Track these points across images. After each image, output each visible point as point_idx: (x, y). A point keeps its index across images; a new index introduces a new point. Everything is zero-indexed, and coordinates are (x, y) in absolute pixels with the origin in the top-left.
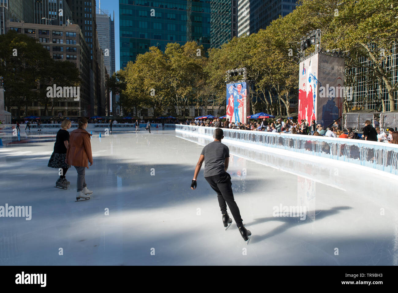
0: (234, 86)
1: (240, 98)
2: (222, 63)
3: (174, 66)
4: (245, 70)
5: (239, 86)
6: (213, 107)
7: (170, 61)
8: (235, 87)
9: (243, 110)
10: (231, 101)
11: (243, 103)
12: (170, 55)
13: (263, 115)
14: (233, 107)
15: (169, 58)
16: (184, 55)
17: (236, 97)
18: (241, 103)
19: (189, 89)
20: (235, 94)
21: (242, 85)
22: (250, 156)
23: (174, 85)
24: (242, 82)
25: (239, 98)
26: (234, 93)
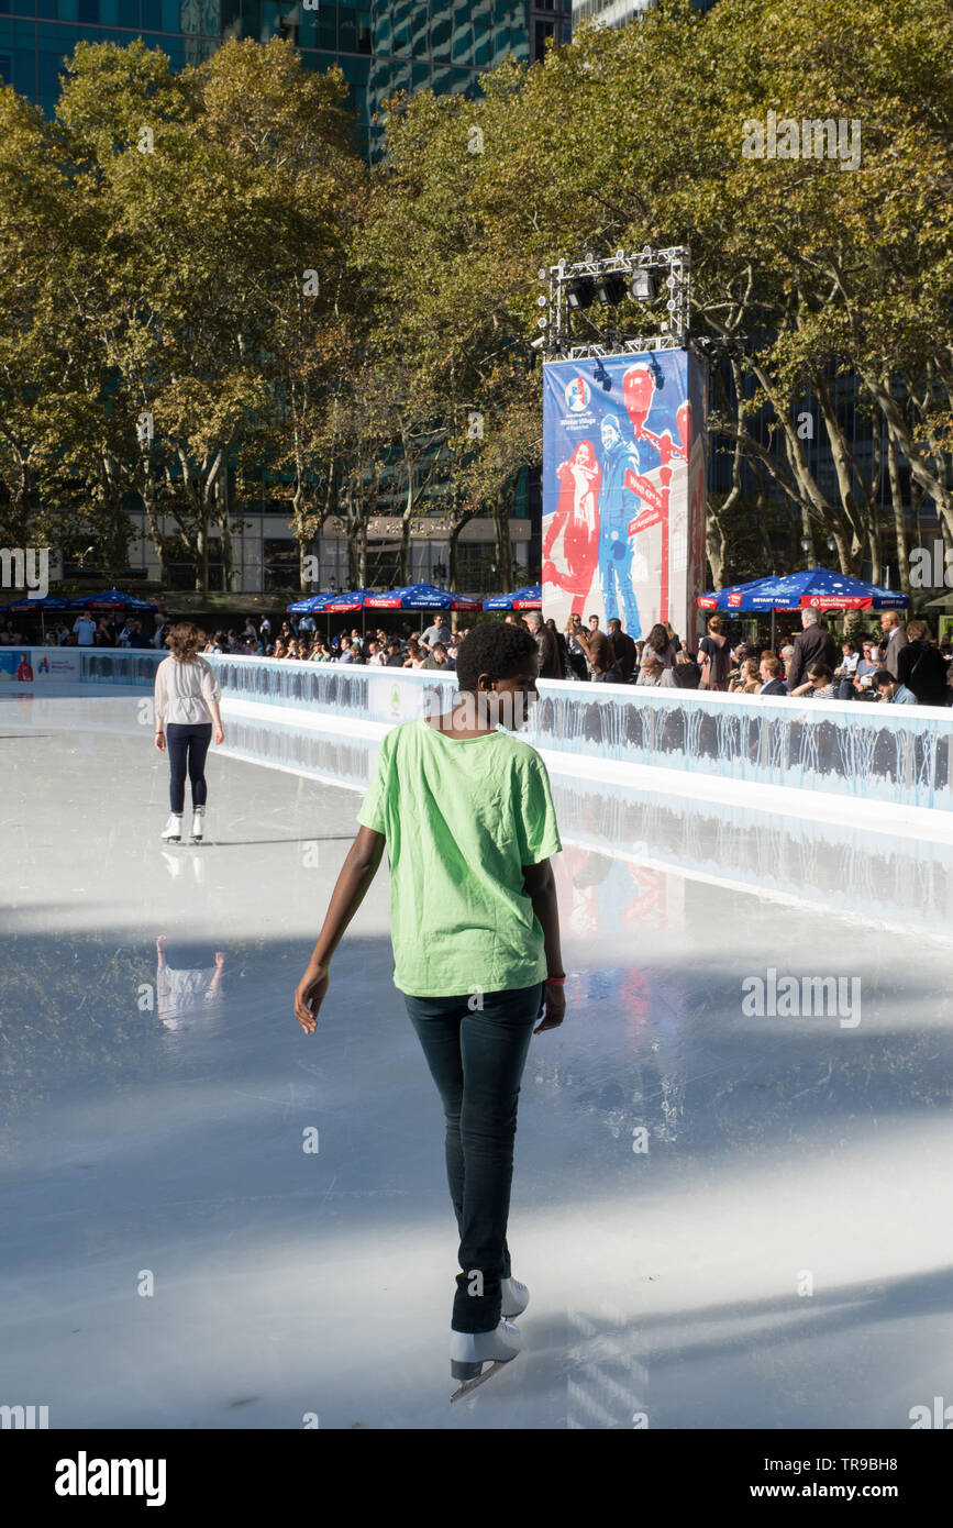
0: (600, 375)
1: (648, 463)
2: (493, 209)
3: (133, 218)
4: (677, 262)
5: (638, 381)
6: (406, 524)
7: (100, 176)
8: (608, 386)
9: (665, 553)
10: (582, 486)
11: (665, 500)
12: (100, 137)
13: (829, 587)
14: (592, 527)
15: (92, 155)
16: (202, 132)
17: (616, 456)
18: (652, 502)
19: (244, 389)
20: (610, 435)
21: (656, 369)
22: (797, 875)
23: (128, 356)
24: (658, 348)
25: (635, 461)
26: (605, 428)
